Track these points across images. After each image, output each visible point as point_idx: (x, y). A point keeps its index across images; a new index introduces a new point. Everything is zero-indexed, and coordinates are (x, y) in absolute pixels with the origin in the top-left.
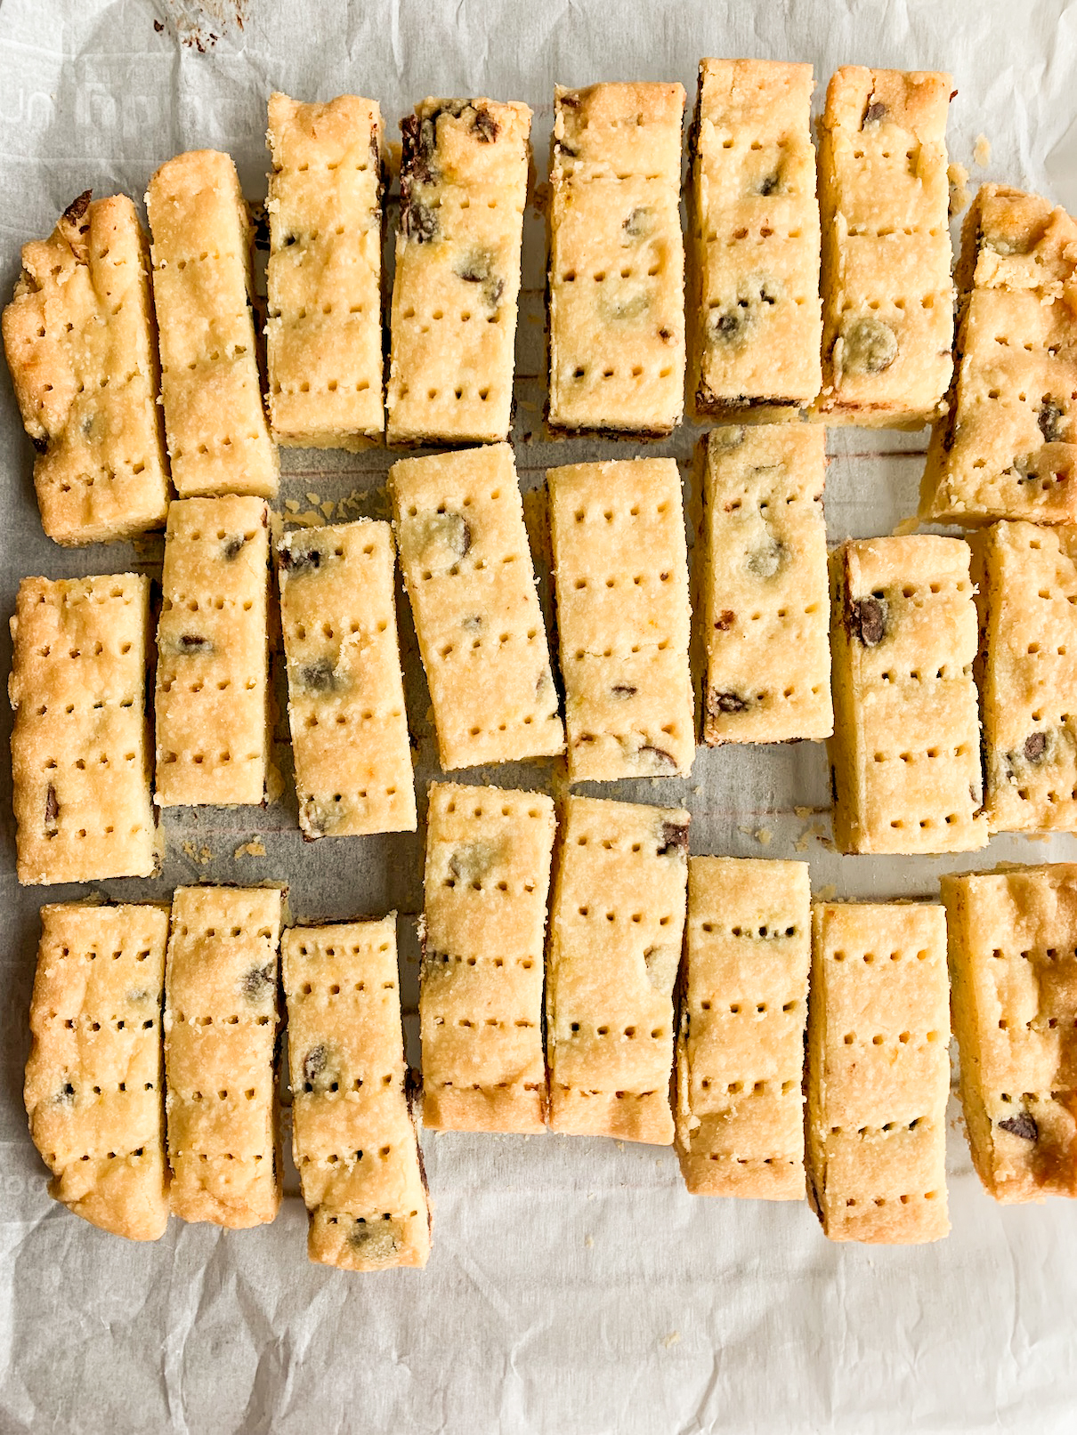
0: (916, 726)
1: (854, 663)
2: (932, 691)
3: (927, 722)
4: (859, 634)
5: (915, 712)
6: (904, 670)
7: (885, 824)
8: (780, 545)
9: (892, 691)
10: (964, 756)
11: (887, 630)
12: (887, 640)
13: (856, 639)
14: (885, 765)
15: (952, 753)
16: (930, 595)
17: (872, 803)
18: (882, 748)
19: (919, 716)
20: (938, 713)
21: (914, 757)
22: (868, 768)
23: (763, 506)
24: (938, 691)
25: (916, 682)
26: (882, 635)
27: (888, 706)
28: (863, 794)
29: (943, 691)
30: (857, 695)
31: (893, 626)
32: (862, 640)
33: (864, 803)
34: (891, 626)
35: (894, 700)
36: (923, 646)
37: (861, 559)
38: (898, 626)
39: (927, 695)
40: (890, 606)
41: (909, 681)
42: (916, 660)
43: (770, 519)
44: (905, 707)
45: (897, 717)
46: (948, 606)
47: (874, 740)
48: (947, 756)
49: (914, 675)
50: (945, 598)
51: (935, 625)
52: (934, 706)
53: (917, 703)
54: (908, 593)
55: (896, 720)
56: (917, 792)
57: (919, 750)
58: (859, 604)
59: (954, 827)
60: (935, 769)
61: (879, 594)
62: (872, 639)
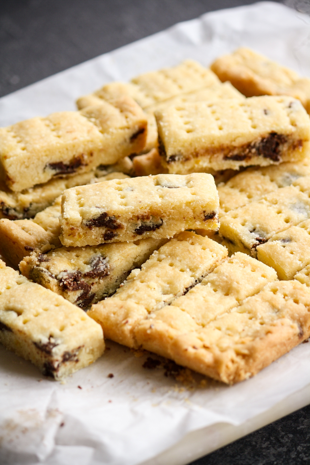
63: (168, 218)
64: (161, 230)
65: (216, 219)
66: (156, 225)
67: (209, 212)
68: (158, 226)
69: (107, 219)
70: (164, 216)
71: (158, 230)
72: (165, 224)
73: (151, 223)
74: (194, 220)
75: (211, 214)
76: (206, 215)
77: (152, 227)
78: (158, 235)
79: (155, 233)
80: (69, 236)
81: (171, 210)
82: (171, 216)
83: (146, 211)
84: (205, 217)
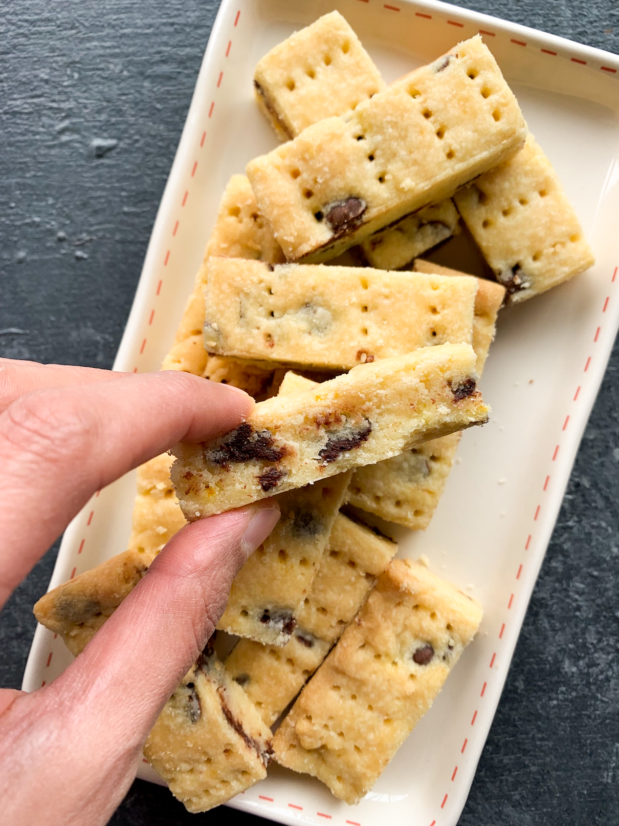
0: (414, 137)
1: (384, 210)
2: (379, 138)
3: (406, 130)
4: (359, 217)
5: (402, 143)
6: (372, 169)
7: (501, 125)
8: (307, 305)
9: (394, 169)
10: (419, 88)
11: (347, 196)
12: (355, 193)
13: (365, 217)
14: (455, 146)
15: (419, 99)
16: (305, 176)
17: (488, 144)
18: (443, 156)
19: (404, 138)
20: (394, 125)
21: (438, 127)
22: (462, 160)
23: (272, 314)
24: (377, 133)
25: (378, 154)
26: (354, 199)
27: (407, 167)
28: (485, 154)
29: (375, 129)
30: (409, 197)
31: (342, 193)
32: (363, 212)
33: (491, 150)
34: (344, 195)
35: (400, 164)
36: (347, 162)
37: (300, 244)
38: (340, 189)
39: (384, 140)
40: (325, 204)
41: (379, 160)
42: (360, 162)
43: (284, 310)
44: (403, 153)
45: (413, 156)
46: (307, 156)
47: (439, 165)
48: (425, 101)
49: (371, 158)
50: (301, 163)
51: (327, 160)
52: (390, 130)
53: (394, 145)
54: (309, 194)
55: (416, 155)
56: (465, 112)
57: (430, 126)
58: (335, 229)
59: (478, 68)
60: (441, 106)
61: (319, 216)
62: (360, 205)
63: (378, 411)
64: (371, 442)
65: (478, 394)
66: (359, 434)
67: (459, 379)
68: (365, 435)
69: (253, 438)
70: (369, 410)
71: (366, 445)
72: (375, 426)
73: (347, 431)
74: (434, 406)
75: (465, 385)
76: (455, 390)
77: (351, 439)
78: (368, 455)
79: (360, 452)
80: (187, 493)
81: (378, 391)
82: (383, 407)
83: (328, 402)
84: (454, 392)
